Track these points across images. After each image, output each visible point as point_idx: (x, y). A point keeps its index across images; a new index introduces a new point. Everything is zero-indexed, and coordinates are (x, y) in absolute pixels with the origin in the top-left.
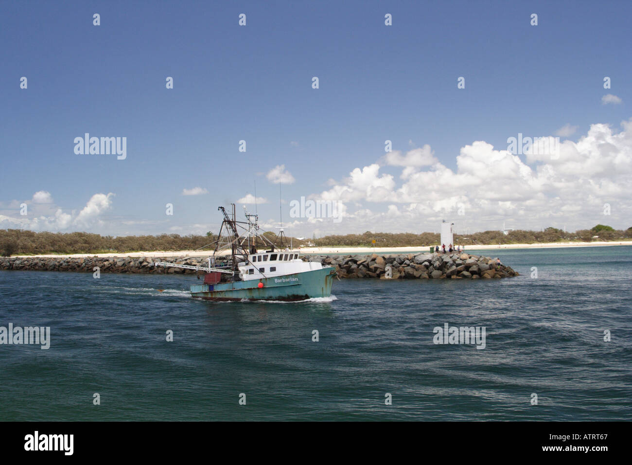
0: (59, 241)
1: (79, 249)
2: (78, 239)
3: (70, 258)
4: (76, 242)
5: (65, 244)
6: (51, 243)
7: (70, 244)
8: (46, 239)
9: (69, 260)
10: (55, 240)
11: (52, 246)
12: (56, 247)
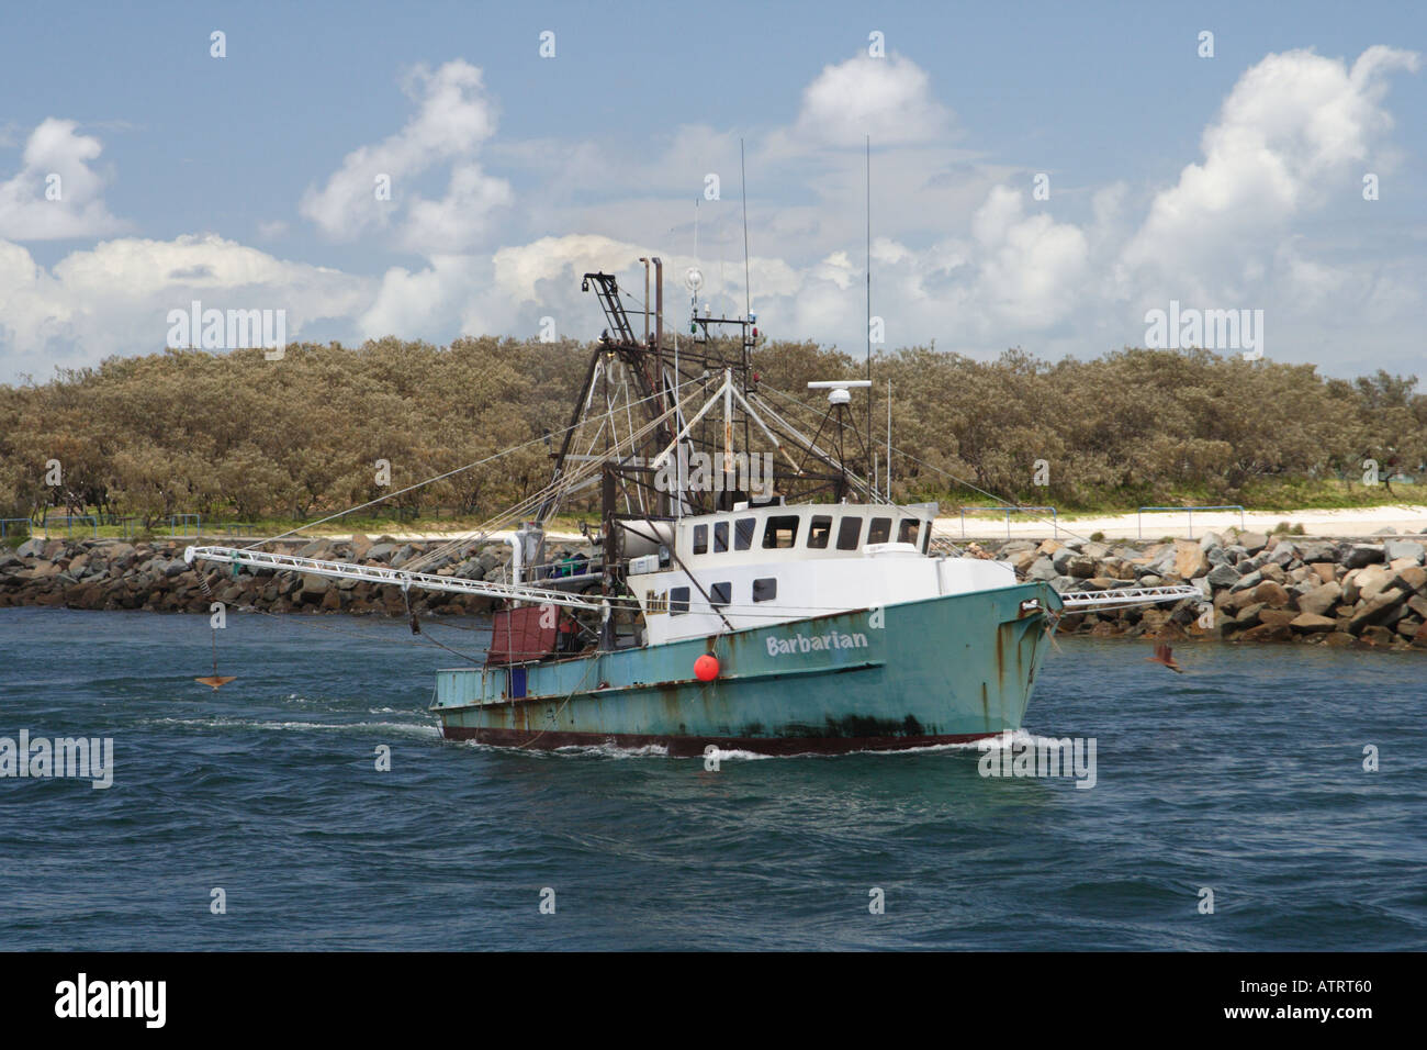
0: (1018, 421)
1: (1159, 476)
2: (1147, 397)
3: (1098, 538)
4: (1138, 424)
5: (1060, 442)
6: (958, 431)
7: (1096, 441)
8: (920, 407)
9: (1095, 552)
10: (984, 413)
11: (970, 453)
12: (998, 462)
